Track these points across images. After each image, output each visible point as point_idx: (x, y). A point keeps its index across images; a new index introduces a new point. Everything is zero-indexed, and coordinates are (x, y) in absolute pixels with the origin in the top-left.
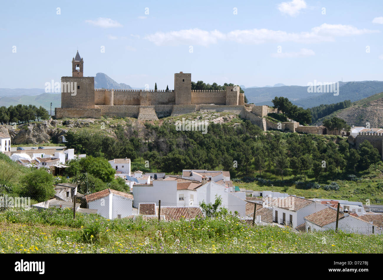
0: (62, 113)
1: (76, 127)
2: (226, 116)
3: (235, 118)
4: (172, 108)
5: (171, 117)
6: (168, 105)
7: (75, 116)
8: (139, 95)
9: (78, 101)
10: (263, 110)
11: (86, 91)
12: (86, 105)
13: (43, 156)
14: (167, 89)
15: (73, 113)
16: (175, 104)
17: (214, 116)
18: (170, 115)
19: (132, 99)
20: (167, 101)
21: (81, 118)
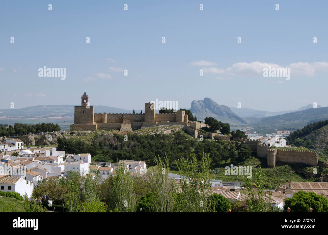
0: (73, 128)
1: (78, 136)
2: (173, 129)
3: (180, 130)
4: (142, 124)
5: (141, 129)
6: (140, 122)
7: (81, 129)
8: (122, 116)
9: (83, 120)
10: (196, 125)
11: (88, 115)
12: (88, 123)
13: (40, 152)
14: (141, 112)
15: (79, 127)
16: (144, 122)
17: (165, 129)
18: (140, 129)
19: (118, 119)
20: (140, 120)
21: (84, 130)
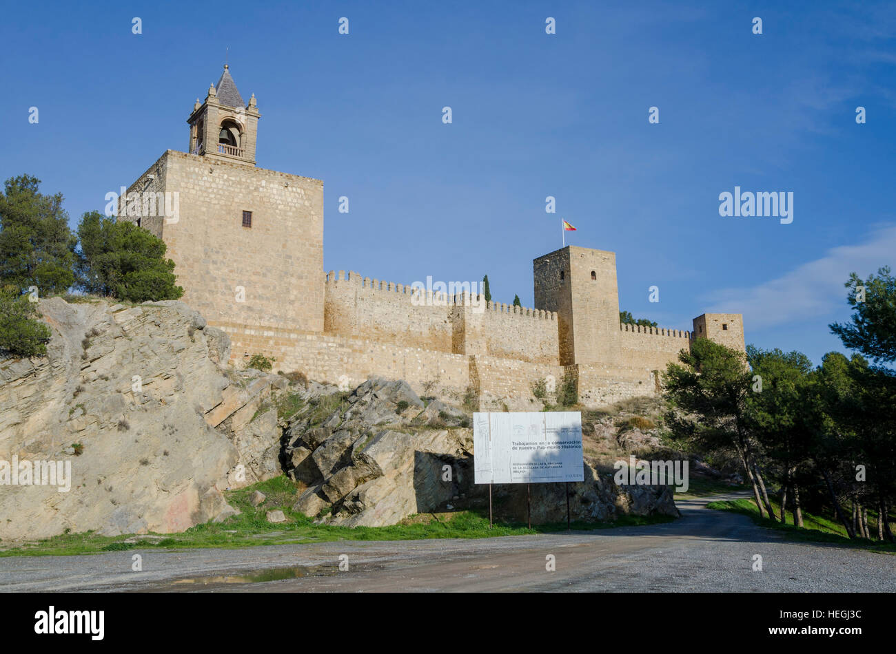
11: (284, 246)
